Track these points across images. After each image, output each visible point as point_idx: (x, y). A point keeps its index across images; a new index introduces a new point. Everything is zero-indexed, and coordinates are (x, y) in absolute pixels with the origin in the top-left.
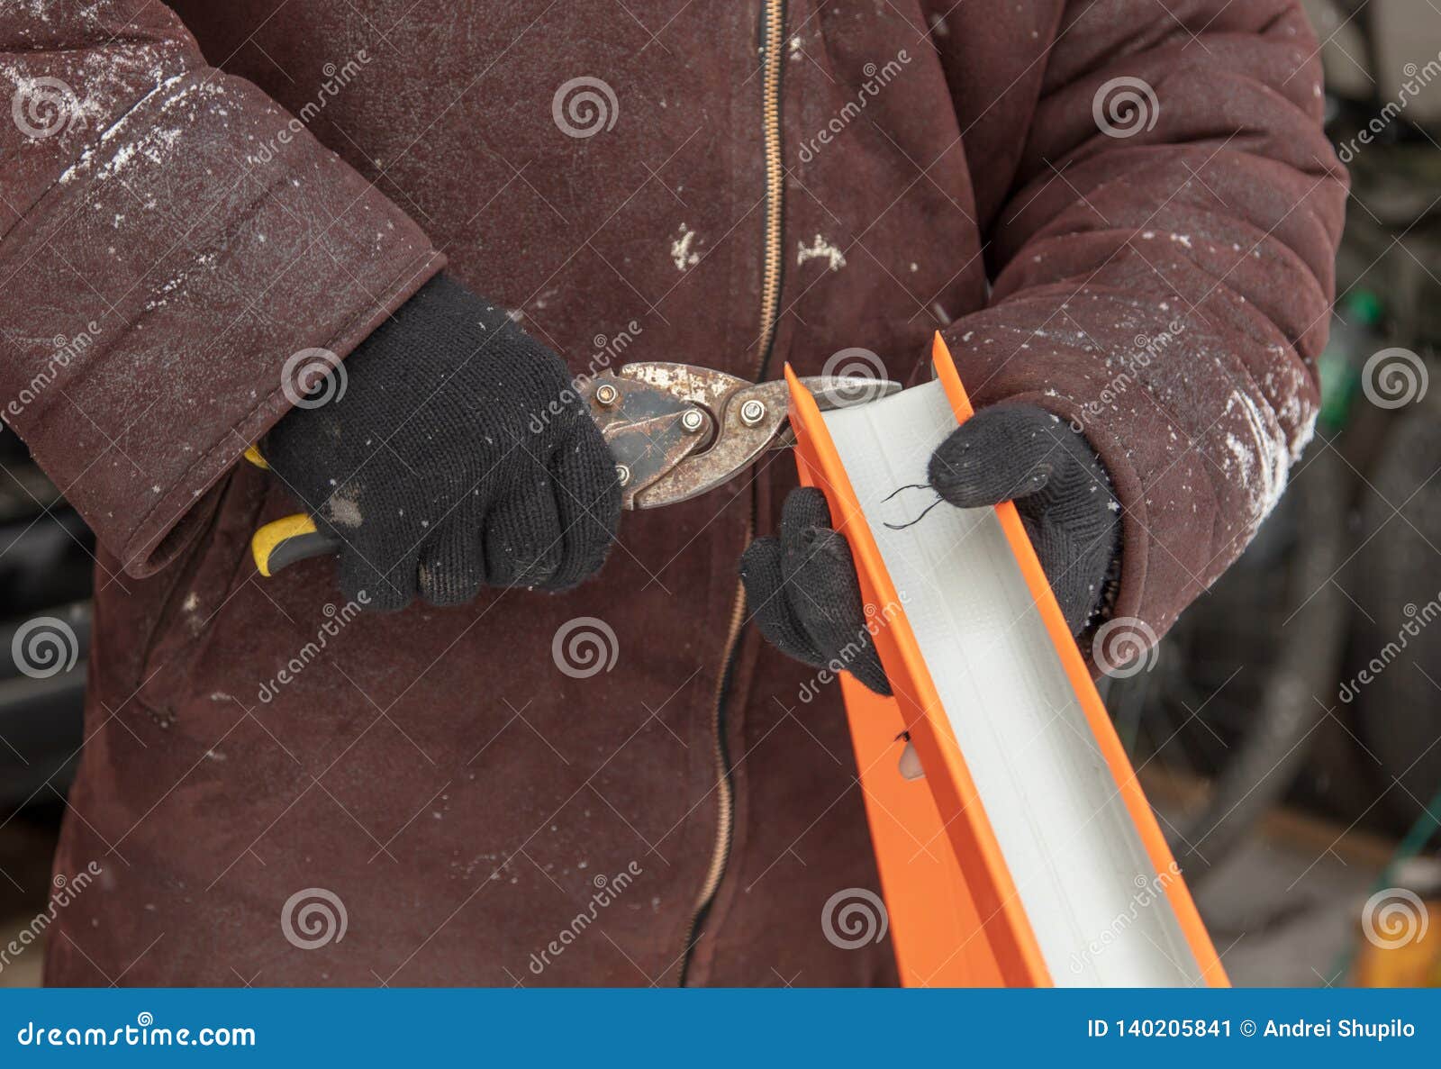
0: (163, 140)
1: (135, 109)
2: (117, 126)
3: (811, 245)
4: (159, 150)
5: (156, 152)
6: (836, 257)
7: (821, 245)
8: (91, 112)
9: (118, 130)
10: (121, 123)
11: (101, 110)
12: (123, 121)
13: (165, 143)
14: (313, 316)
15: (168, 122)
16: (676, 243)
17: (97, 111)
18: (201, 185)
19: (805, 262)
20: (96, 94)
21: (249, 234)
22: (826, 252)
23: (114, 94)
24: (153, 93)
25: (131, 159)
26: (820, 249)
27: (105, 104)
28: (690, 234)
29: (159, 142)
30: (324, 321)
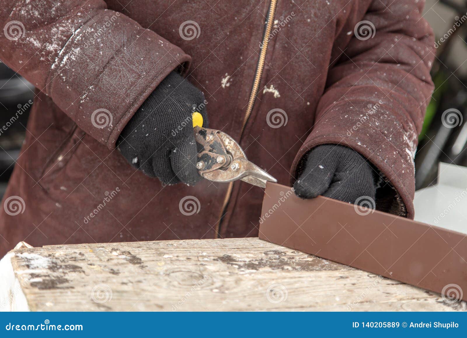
0: (75, 52)
1: (67, 43)
2: (63, 50)
3: (269, 88)
4: (74, 55)
5: (74, 56)
6: (276, 93)
7: (272, 88)
8: (55, 48)
9: (63, 52)
10: (63, 49)
11: (57, 46)
12: (64, 48)
13: (76, 53)
14: (124, 100)
15: (76, 46)
16: (223, 79)
17: (57, 47)
18: (87, 65)
19: (266, 93)
20: (55, 42)
21: (102, 78)
22: (273, 91)
23: (60, 41)
24: (71, 37)
25: (67, 59)
26: (272, 90)
27: (58, 45)
28: (228, 77)
29: (74, 53)
30: (127, 101)
